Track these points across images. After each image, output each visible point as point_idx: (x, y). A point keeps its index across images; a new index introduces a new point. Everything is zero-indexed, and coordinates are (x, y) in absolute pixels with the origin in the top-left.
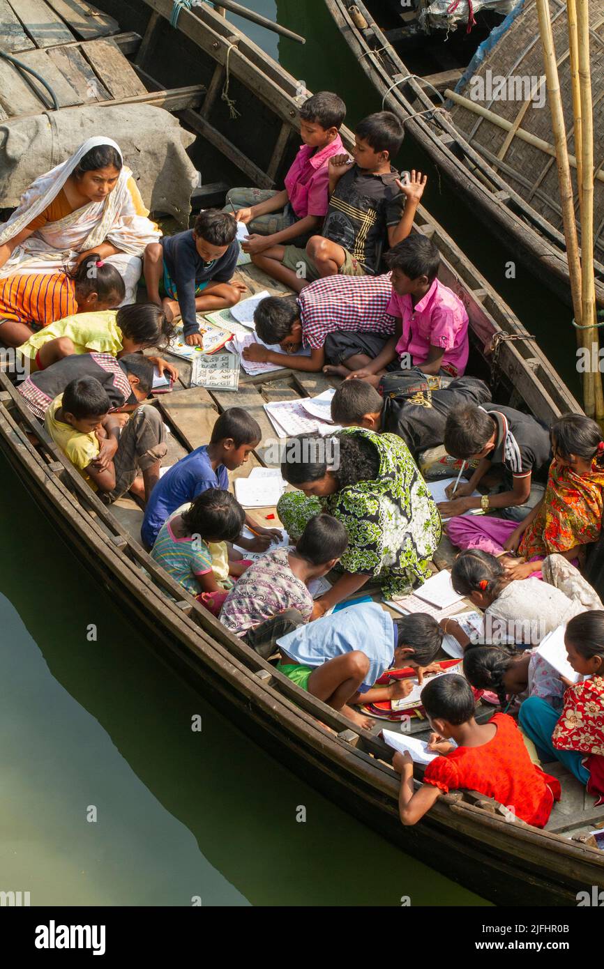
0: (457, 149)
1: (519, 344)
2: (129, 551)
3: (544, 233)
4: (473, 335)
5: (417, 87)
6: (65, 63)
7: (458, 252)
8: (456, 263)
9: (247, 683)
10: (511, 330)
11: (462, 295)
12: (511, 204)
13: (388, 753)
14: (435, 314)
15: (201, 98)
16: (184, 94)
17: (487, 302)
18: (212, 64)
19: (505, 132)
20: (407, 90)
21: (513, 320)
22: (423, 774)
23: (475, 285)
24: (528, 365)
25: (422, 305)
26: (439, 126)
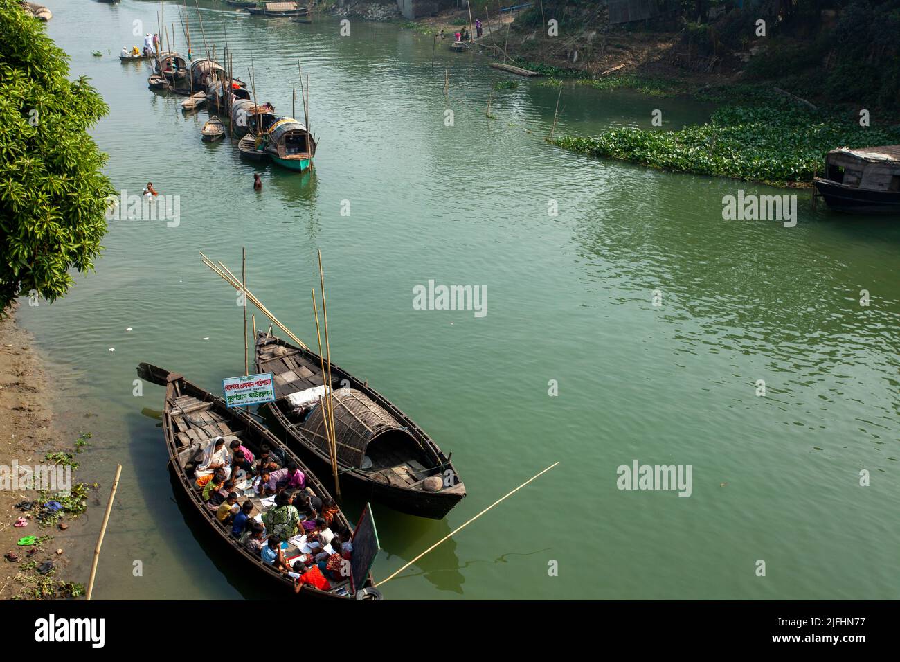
0: (303, 439)
1: (315, 481)
2: (230, 536)
3: (324, 456)
4: (306, 479)
5: (293, 427)
6: (214, 428)
7: (301, 462)
8: (301, 464)
9: (257, 564)
10: (313, 478)
11: (303, 472)
12: (316, 450)
13: (291, 578)
14: (298, 476)
15: (243, 433)
16: (239, 432)
17: (308, 472)
18: (247, 426)
19: (313, 435)
20: (291, 428)
21: (313, 475)
22: (298, 580)
23: (305, 469)
24: (317, 485)
25: (295, 476)
26: (299, 435)
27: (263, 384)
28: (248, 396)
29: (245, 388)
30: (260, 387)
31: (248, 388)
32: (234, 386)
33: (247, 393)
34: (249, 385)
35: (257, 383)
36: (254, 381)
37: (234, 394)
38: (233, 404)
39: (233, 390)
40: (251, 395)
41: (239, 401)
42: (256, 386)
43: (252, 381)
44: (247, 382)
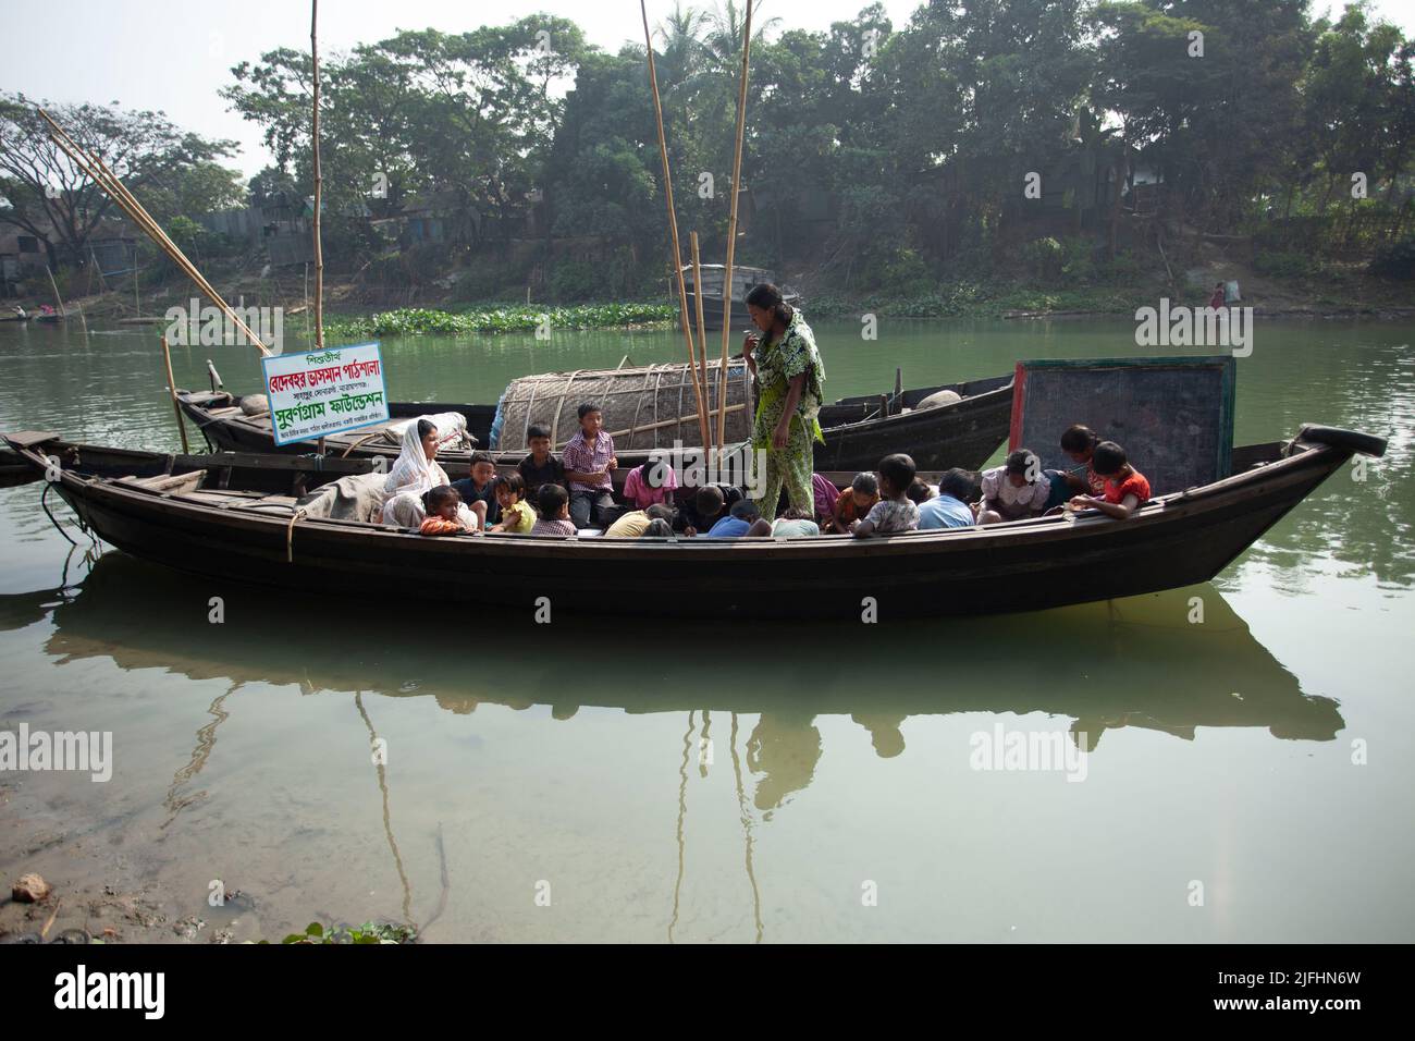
27: (363, 373)
28: (328, 407)
29: (321, 385)
30: (355, 381)
31: (329, 383)
32: (295, 379)
33: (325, 399)
34: (331, 374)
35: (348, 369)
36: (341, 363)
37: (293, 404)
38: (294, 432)
39: (292, 390)
40: (336, 407)
41: (308, 424)
42: (345, 379)
43: (334, 363)
44: (326, 365)
